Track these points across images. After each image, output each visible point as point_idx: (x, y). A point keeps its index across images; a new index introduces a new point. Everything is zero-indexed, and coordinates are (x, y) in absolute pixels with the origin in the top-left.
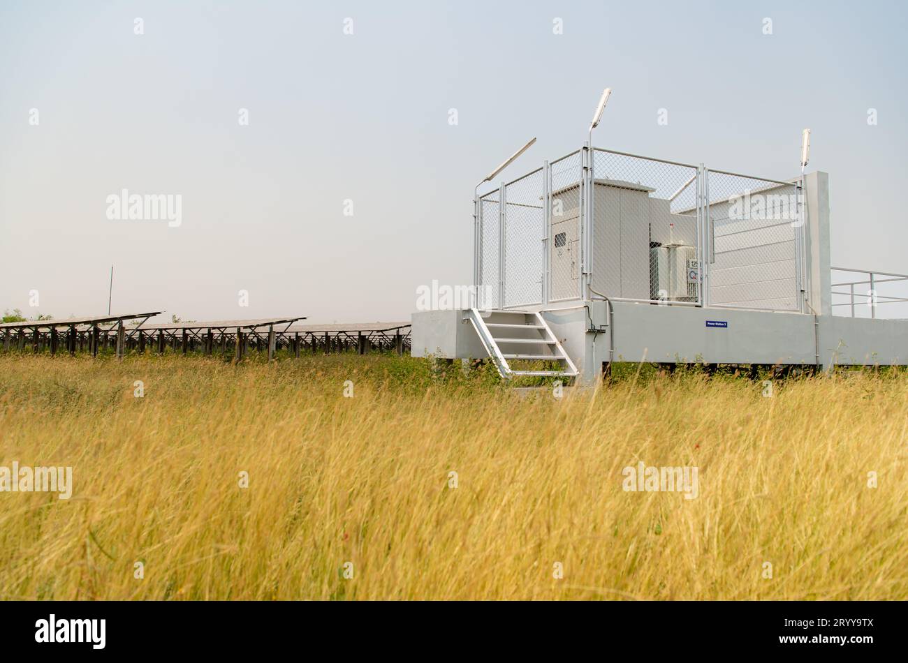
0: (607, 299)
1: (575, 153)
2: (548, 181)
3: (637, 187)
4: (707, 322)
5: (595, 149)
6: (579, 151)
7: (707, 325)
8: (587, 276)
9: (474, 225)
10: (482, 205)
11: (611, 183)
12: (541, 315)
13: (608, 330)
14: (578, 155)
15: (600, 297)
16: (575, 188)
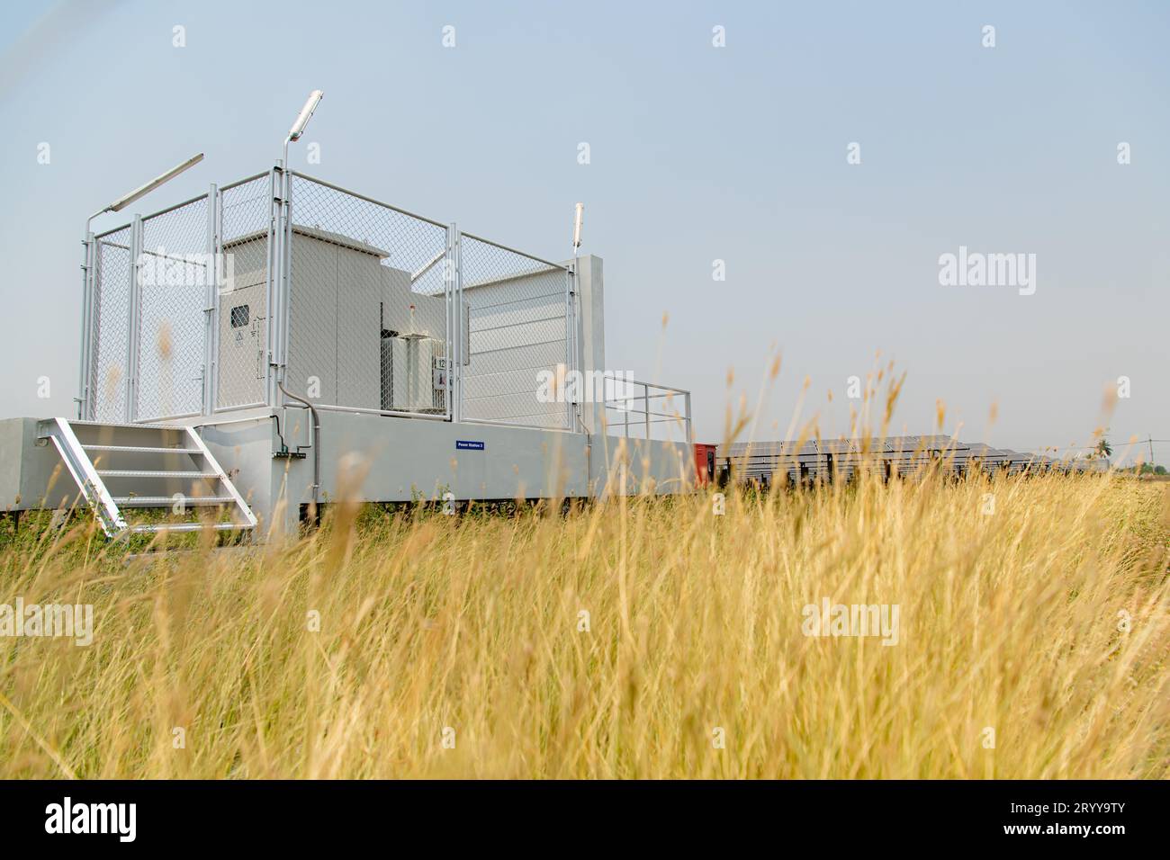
0: (310, 406)
1: (261, 176)
2: (218, 218)
3: (364, 248)
4: (457, 442)
5: (294, 174)
6: (267, 174)
7: (458, 447)
8: (277, 369)
9: (82, 283)
10: (99, 248)
11: (323, 236)
12: (198, 432)
13: (310, 454)
14: (267, 179)
15: (298, 403)
16: (260, 238)
